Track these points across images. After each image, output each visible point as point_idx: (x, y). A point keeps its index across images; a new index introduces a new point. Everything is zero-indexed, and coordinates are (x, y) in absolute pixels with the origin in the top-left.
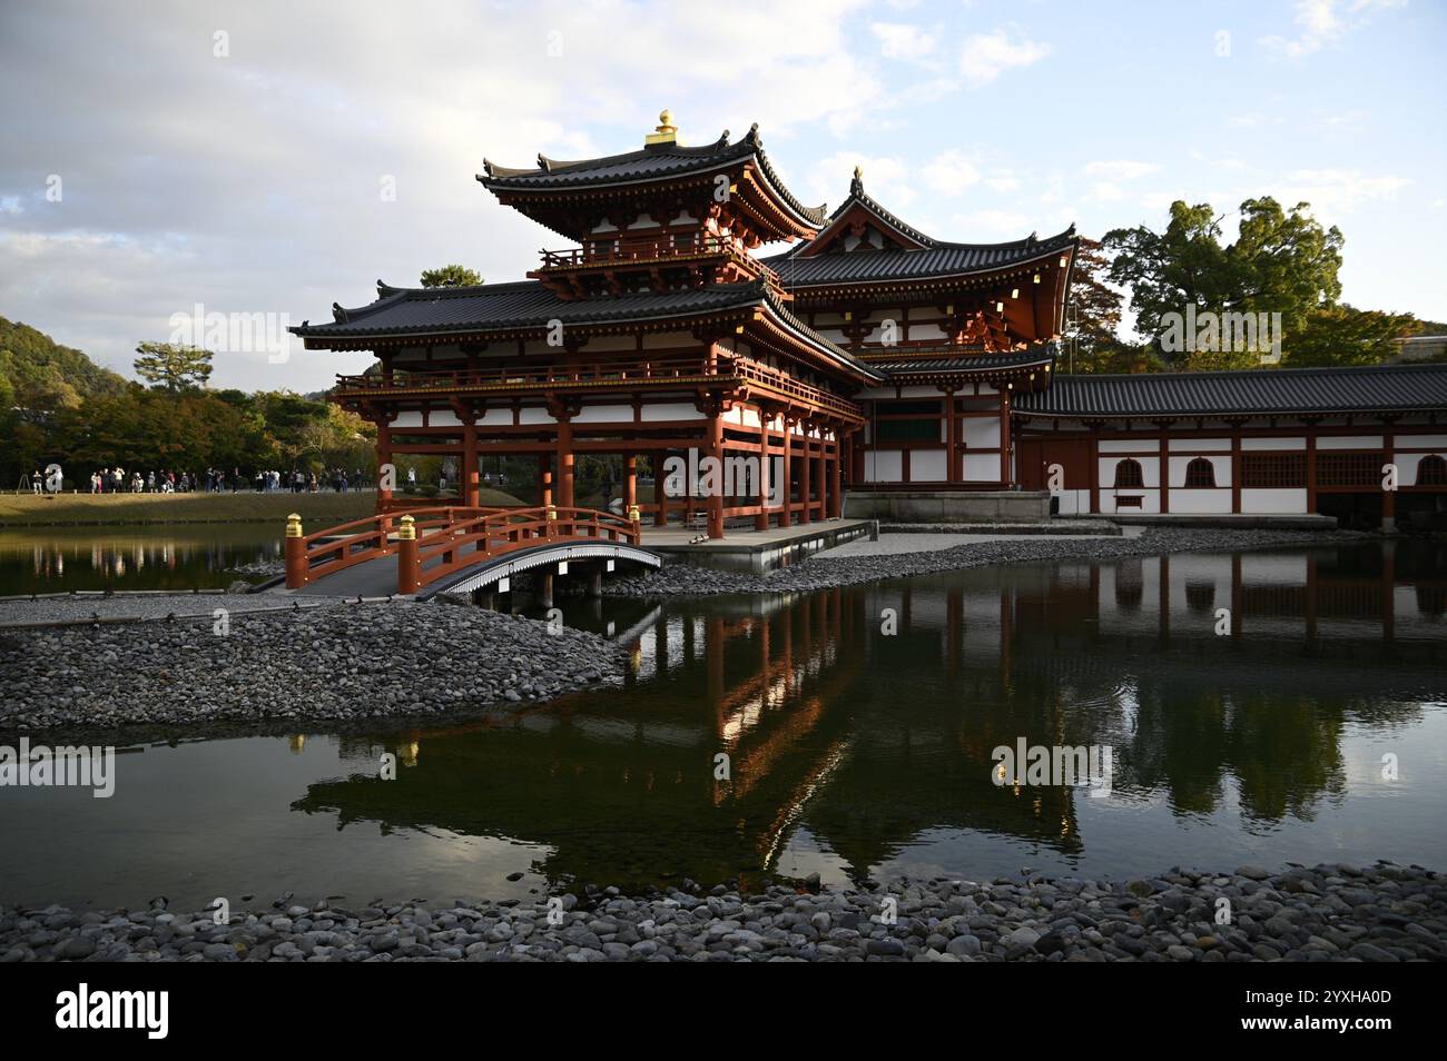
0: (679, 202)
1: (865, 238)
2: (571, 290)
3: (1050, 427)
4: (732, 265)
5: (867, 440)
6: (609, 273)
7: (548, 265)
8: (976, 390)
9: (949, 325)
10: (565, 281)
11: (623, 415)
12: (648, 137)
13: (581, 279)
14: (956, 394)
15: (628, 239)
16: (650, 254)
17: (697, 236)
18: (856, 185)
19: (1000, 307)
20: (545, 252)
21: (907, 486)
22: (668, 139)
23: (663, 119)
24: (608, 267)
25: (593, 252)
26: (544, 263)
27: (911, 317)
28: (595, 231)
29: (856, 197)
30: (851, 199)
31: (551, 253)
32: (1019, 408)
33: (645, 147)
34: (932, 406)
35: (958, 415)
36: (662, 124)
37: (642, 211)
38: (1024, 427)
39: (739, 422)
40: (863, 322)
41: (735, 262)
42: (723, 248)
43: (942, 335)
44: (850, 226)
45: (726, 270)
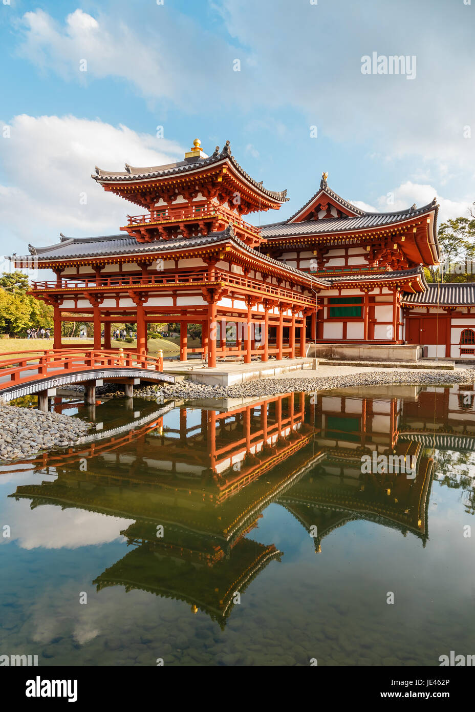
0: (197, 188)
1: (329, 211)
2: (143, 237)
3: (424, 311)
4: (220, 222)
5: (325, 316)
6: (160, 227)
7: (131, 224)
8: (381, 291)
9: (369, 257)
10: (139, 232)
11: (167, 302)
12: (186, 154)
13: (147, 230)
14: (370, 293)
15: (172, 209)
16: (179, 217)
17: (206, 206)
18: (323, 183)
19: (395, 247)
20: (129, 217)
21: (345, 341)
22: (196, 155)
23: (195, 144)
24: (159, 224)
25: (155, 216)
26: (129, 222)
27: (349, 253)
28: (156, 205)
29: (323, 189)
30: (320, 191)
31: (133, 217)
32: (406, 301)
33: (185, 159)
34: (358, 299)
35: (372, 305)
36: (195, 147)
37: (179, 194)
38: (411, 311)
39: (231, 307)
40: (324, 256)
41: (222, 220)
42: (216, 213)
43: (366, 262)
44: (320, 205)
45: (217, 225)
